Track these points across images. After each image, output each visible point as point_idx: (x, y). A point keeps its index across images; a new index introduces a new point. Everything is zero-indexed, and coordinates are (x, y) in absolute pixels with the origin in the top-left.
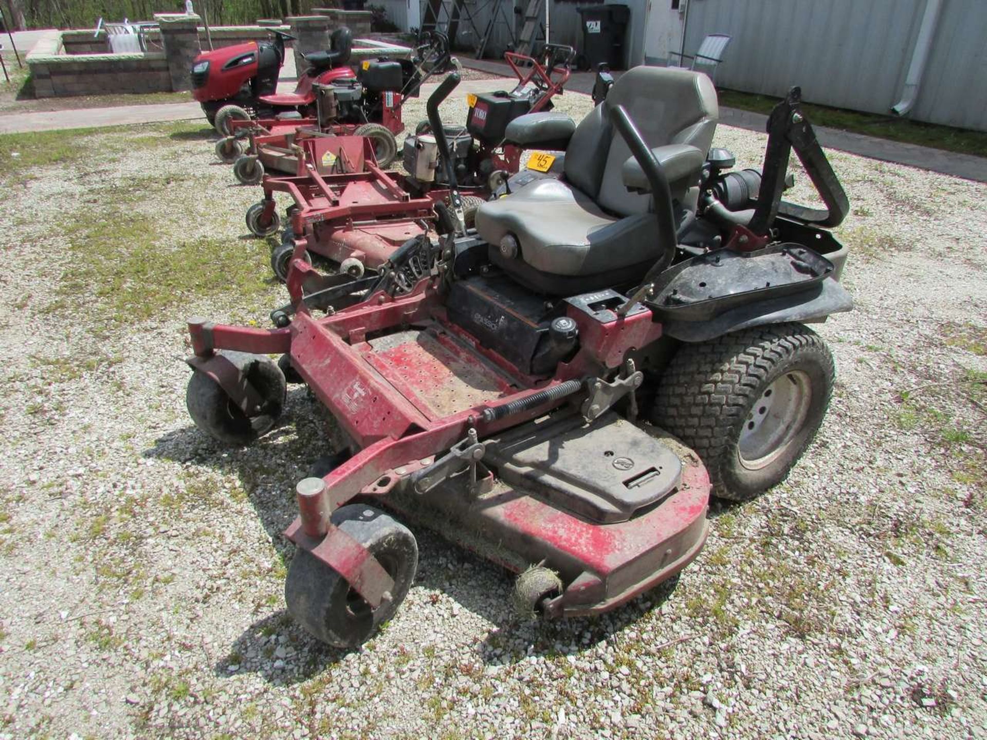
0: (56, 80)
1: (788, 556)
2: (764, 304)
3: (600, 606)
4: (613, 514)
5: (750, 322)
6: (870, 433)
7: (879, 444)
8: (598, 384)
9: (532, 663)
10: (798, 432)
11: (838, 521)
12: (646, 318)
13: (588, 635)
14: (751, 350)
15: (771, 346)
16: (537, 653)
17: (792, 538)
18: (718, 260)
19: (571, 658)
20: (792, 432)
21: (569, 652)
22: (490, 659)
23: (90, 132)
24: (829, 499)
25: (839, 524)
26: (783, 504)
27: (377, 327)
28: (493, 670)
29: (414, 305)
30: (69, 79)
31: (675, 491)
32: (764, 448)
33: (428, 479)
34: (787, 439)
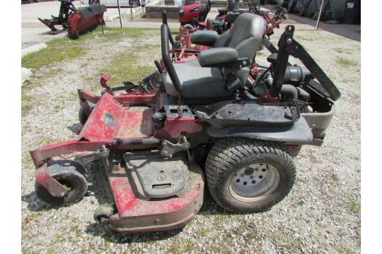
0: (152, 13)
1: (234, 245)
2: (249, 128)
3: (120, 229)
4: (142, 196)
5: (238, 134)
6: (332, 206)
7: (331, 213)
8: (165, 143)
9: (99, 240)
10: (273, 192)
11: (274, 240)
12: (192, 121)
13: (126, 239)
14: (238, 147)
15: (247, 148)
16: (103, 236)
17: (244, 239)
18: (244, 104)
19: (112, 244)
20: (270, 191)
21: (113, 242)
22: (88, 231)
23: (149, 29)
24: (279, 229)
25: (274, 242)
26: (255, 222)
27: (134, 103)
28: (85, 235)
29: (149, 97)
30: (156, 13)
31: (175, 196)
32: (254, 194)
33: (85, 159)
34: (267, 194)
